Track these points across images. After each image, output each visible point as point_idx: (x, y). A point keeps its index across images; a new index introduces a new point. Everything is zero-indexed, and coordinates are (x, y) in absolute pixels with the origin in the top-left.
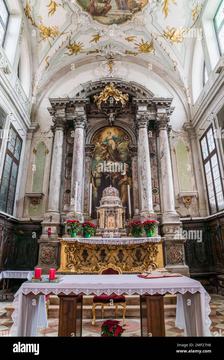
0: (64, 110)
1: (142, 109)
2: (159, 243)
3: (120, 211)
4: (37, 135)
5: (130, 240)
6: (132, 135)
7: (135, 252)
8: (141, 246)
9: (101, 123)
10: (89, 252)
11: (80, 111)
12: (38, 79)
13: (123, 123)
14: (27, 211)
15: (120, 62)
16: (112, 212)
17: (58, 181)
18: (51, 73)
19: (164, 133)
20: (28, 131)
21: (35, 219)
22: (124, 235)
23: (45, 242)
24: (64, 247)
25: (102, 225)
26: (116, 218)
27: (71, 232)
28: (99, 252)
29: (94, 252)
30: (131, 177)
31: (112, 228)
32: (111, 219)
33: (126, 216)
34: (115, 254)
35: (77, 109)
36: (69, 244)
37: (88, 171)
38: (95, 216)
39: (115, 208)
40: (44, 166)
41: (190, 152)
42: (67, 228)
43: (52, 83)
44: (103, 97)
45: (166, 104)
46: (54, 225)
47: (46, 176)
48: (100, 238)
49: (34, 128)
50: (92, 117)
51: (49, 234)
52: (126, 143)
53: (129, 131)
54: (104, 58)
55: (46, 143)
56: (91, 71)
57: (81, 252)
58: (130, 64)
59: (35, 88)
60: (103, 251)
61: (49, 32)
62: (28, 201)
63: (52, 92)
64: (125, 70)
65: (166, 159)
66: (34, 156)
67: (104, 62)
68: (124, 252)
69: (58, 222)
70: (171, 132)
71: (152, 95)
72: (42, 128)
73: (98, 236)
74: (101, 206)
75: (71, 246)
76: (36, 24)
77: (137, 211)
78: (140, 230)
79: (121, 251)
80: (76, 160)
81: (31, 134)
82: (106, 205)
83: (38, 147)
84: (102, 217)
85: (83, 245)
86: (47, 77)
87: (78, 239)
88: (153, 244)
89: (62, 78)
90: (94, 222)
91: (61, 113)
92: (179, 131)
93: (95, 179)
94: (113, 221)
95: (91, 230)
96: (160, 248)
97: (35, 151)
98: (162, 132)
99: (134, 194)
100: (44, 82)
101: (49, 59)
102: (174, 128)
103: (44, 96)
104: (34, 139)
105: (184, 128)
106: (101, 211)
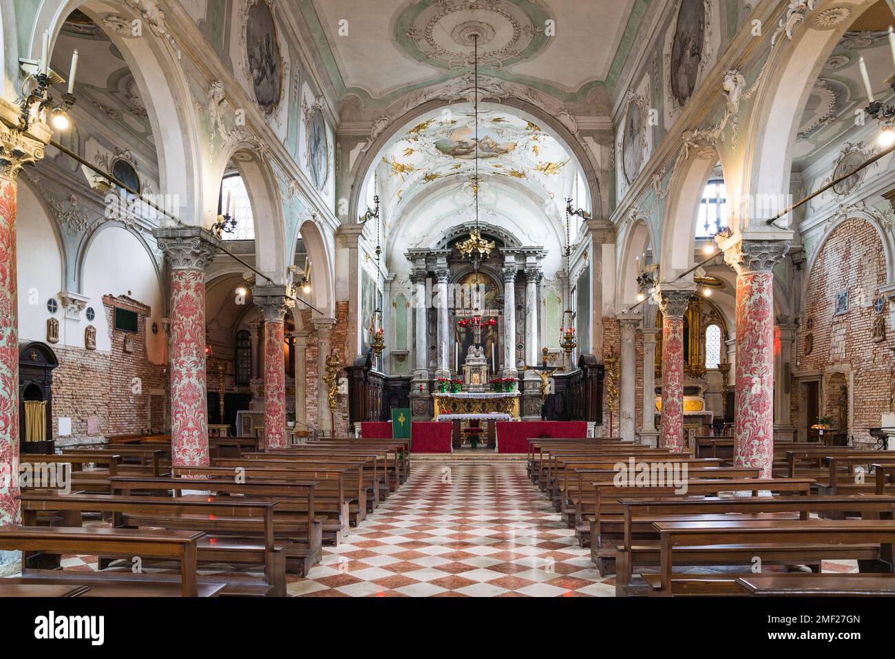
0: (424, 260)
1: (510, 259)
2: (516, 397)
3: (485, 369)
4: (395, 285)
5: (492, 394)
6: (499, 283)
7: (495, 405)
8: (500, 399)
9: (465, 269)
10: (457, 404)
11: (442, 263)
12: (390, 216)
13: (489, 269)
14: (393, 367)
15: (486, 184)
16: (477, 369)
17: (424, 339)
18: (403, 205)
19: (532, 287)
20: (386, 282)
21: (404, 375)
22: (488, 390)
23: (417, 397)
24: (436, 401)
25: (468, 382)
26: (480, 375)
27: (441, 389)
28: (466, 405)
29: (462, 404)
30: (497, 331)
31: (477, 384)
32: (476, 376)
33: (490, 372)
34: (479, 406)
35: (439, 261)
36: (441, 398)
37: (452, 326)
38: (461, 372)
39: (480, 366)
40: (406, 320)
41: (561, 304)
42: (437, 385)
43: (405, 217)
44: (466, 248)
45: (536, 252)
46: (424, 382)
47: (409, 332)
48: (466, 393)
49: (392, 279)
50: (454, 262)
51: (421, 390)
52: (493, 293)
53: (496, 279)
54: (467, 179)
55: (405, 294)
56: (451, 197)
57: (451, 405)
58: (500, 186)
59: (387, 228)
60: (469, 404)
61: (403, 168)
62: (394, 358)
63: (405, 229)
64: (493, 195)
65: (531, 316)
66: (394, 309)
67: (466, 184)
68: (487, 405)
69: (427, 379)
70: (543, 280)
71: (520, 244)
72: (399, 276)
73: (464, 391)
74: (467, 363)
75: (443, 400)
76: (388, 160)
77: (501, 366)
78: (501, 386)
79: (484, 404)
80: (441, 319)
81: (388, 285)
82: (471, 363)
83: (397, 299)
84: (468, 374)
85: (452, 399)
86: (399, 211)
87: (449, 394)
88: (511, 398)
89: (417, 208)
90: (460, 378)
91: (422, 264)
92: (552, 278)
93: (460, 333)
94: (478, 378)
95: (458, 386)
96: (516, 402)
97: (394, 305)
98: (530, 285)
99: (500, 350)
100: (395, 218)
101: (402, 193)
102: (546, 276)
103: (397, 235)
104: (392, 290)
105: (557, 275)
106: (466, 368)
